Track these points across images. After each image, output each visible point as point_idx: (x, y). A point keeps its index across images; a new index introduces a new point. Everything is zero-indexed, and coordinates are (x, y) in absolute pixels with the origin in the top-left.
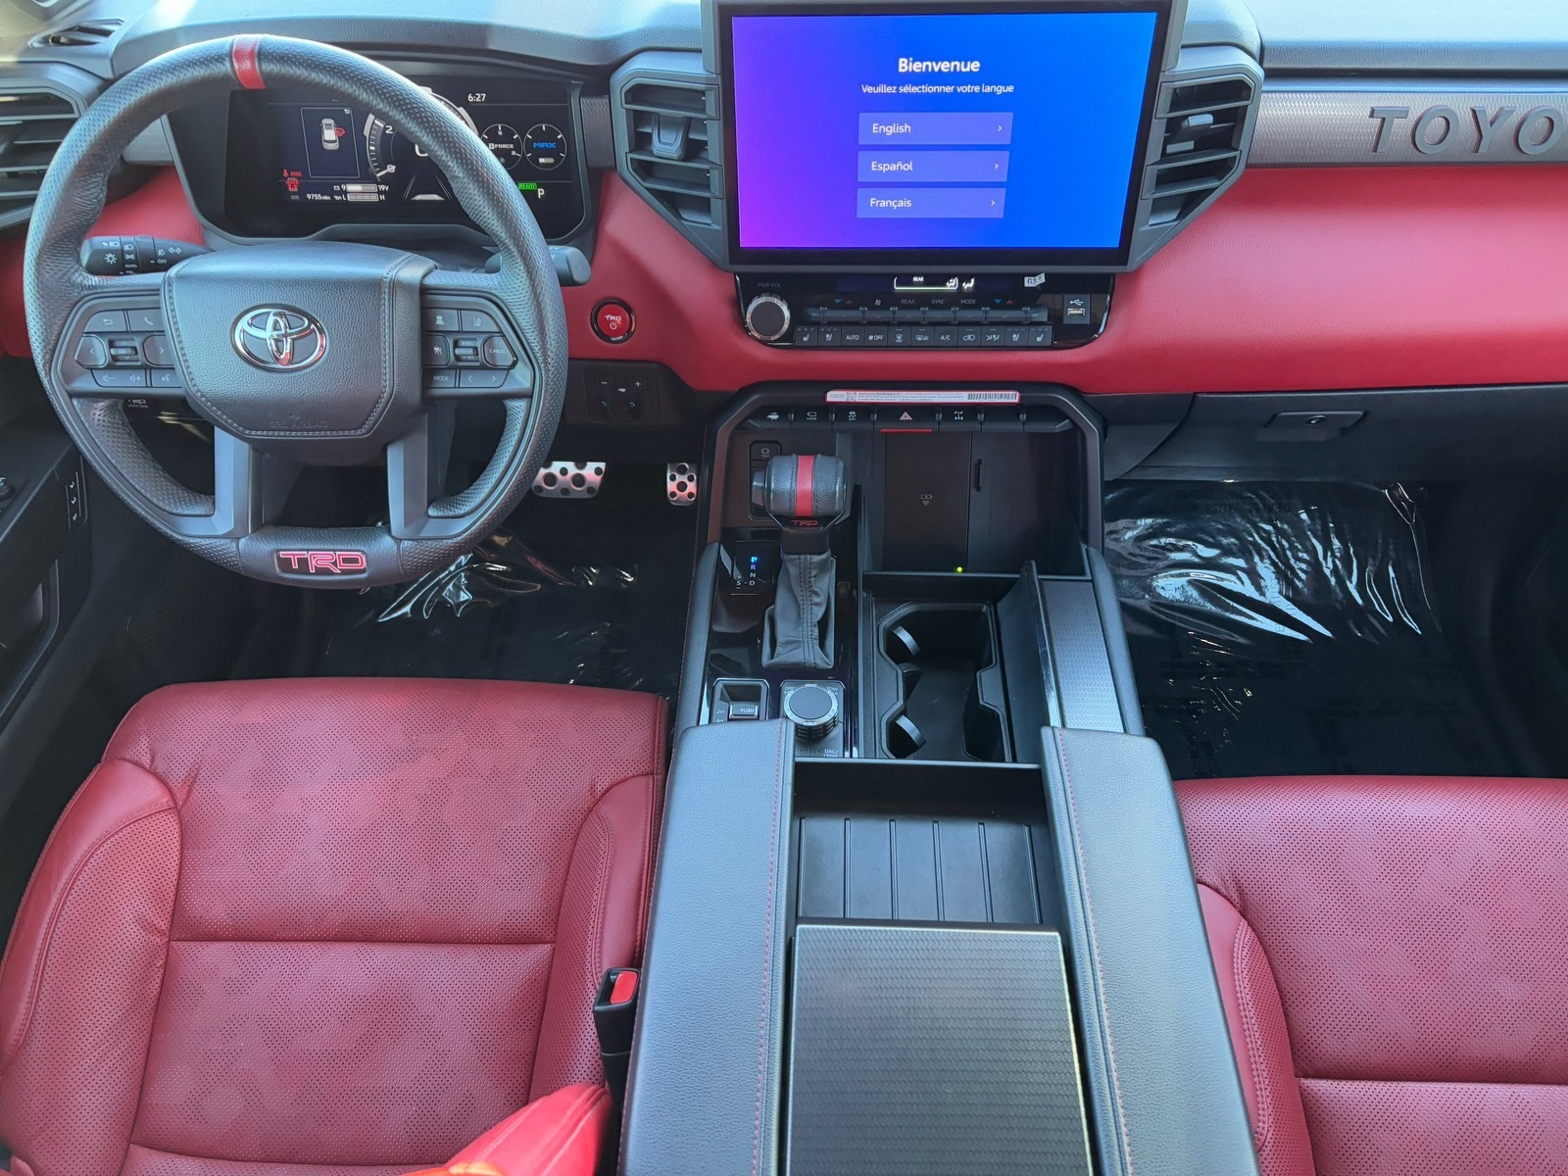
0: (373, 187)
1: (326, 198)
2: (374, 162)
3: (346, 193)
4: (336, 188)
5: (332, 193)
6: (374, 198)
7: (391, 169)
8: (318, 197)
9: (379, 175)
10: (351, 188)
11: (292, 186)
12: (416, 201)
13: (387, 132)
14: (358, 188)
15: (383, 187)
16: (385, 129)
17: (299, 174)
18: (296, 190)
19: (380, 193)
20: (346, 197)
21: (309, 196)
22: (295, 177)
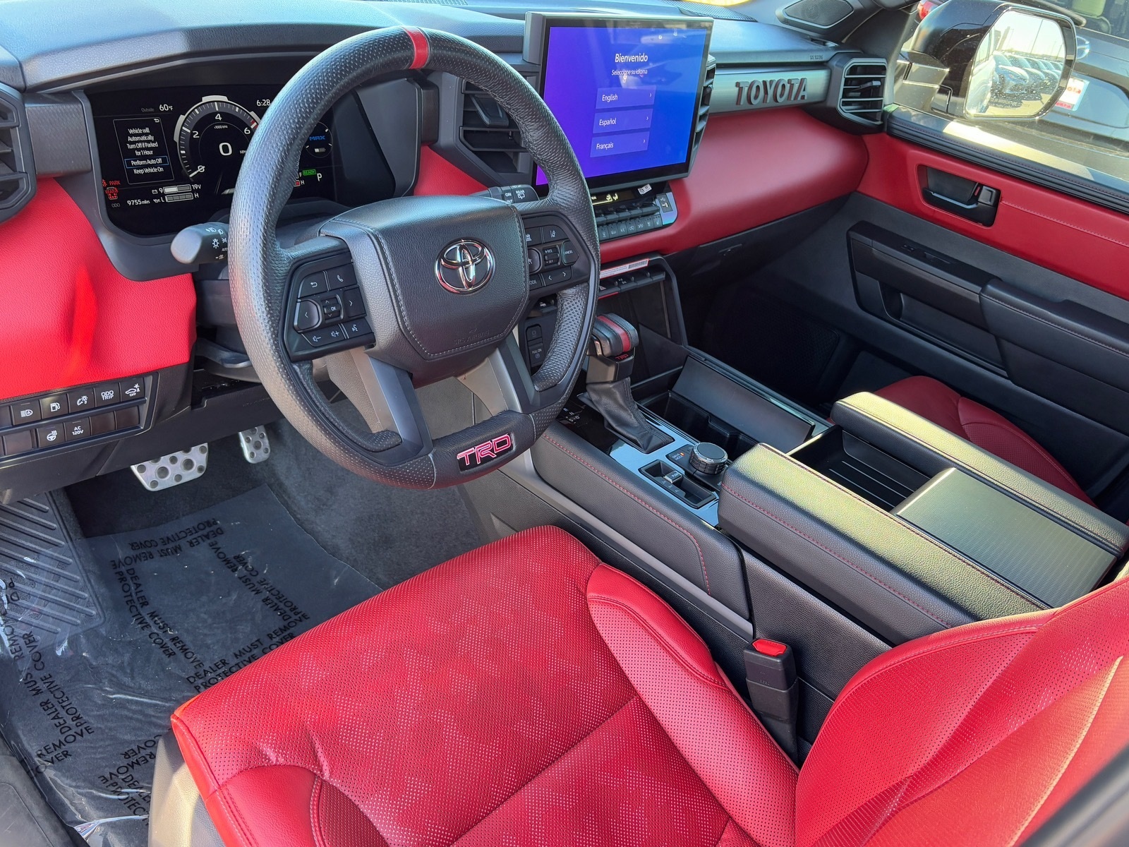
0: (187, 187)
1: (146, 202)
2: (185, 164)
3: (163, 195)
4: (154, 192)
5: (151, 197)
6: (190, 197)
7: (201, 169)
8: (138, 202)
9: (191, 176)
10: (168, 190)
11: (112, 194)
12: (225, 195)
13: (194, 137)
14: (174, 189)
15: (196, 186)
16: (192, 134)
17: (118, 183)
18: (116, 198)
19: (193, 191)
20: (164, 199)
21: (129, 202)
22: (114, 186)
